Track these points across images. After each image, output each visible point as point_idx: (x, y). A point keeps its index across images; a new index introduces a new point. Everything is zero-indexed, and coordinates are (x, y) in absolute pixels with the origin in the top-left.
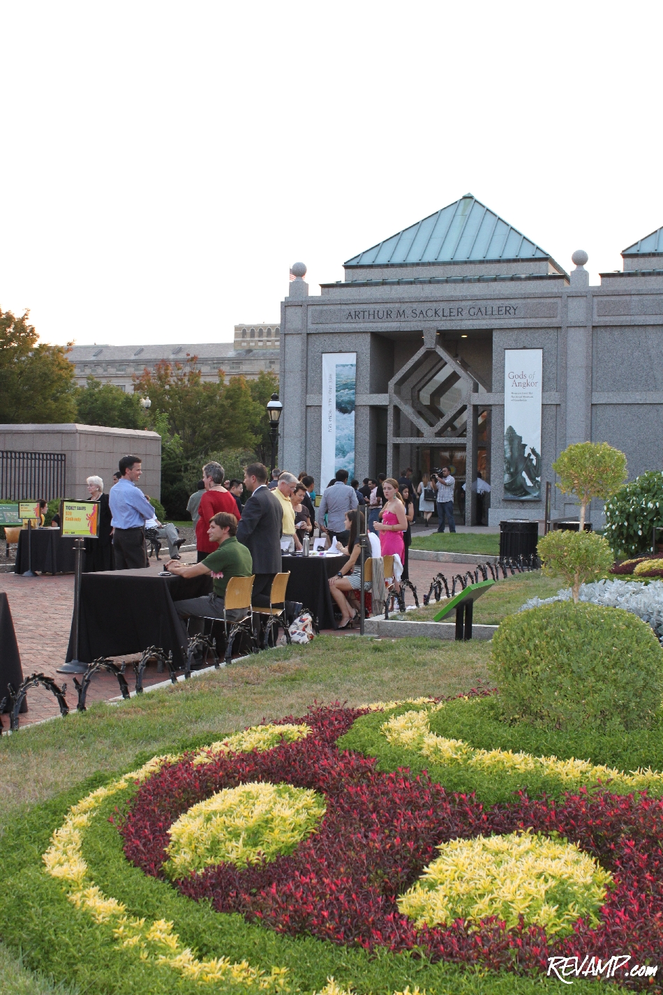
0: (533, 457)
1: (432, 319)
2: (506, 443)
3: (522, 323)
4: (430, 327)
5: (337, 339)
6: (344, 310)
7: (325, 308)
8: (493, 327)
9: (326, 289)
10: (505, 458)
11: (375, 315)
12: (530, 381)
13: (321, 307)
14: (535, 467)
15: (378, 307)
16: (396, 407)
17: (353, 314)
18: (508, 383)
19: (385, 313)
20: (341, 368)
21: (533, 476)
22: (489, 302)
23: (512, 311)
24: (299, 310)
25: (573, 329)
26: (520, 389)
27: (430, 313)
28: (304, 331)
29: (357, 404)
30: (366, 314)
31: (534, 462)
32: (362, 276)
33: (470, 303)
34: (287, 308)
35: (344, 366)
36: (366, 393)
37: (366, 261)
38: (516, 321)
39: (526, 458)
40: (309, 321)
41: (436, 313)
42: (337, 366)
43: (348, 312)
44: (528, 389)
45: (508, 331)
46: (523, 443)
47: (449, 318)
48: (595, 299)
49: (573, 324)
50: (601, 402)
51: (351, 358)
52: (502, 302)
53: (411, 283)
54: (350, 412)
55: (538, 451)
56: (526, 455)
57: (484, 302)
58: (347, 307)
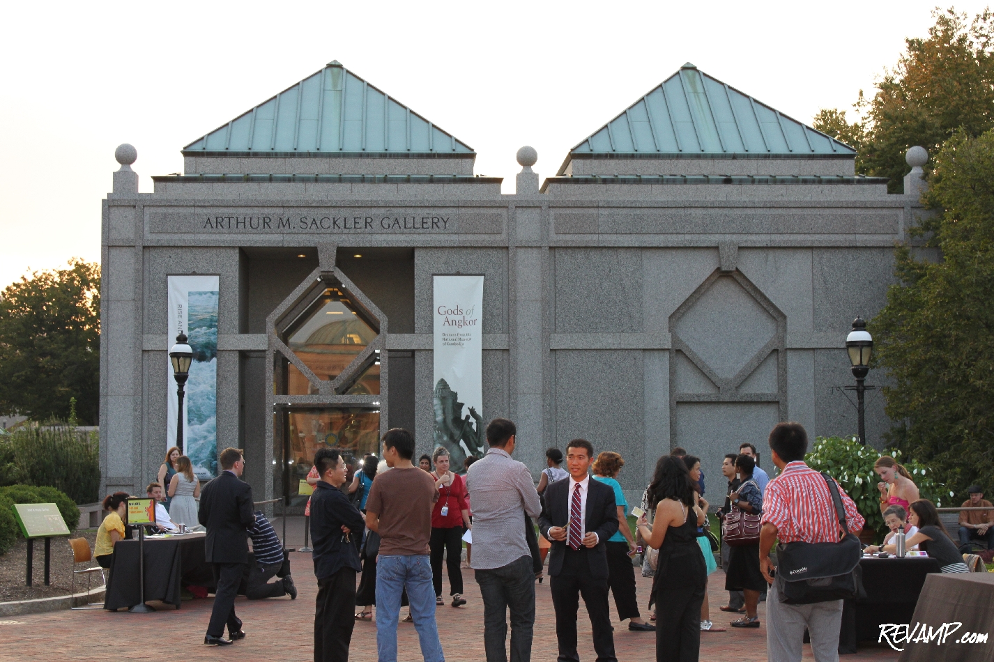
0: (472, 420)
1: (329, 231)
2: (436, 401)
3: (455, 239)
4: (328, 242)
5: (188, 256)
6: (199, 215)
7: (171, 210)
8: (415, 245)
9: (162, 184)
10: (435, 422)
11: (246, 224)
12: (468, 318)
13: (164, 210)
14: (476, 434)
15: (249, 211)
16: (278, 354)
17: (213, 220)
18: (438, 320)
19: (261, 221)
20: (197, 297)
21: (474, 446)
22: (410, 211)
23: (441, 224)
24: (130, 213)
25: (523, 250)
26: (455, 329)
27: (326, 223)
28: (140, 243)
29: (219, 347)
30: (233, 222)
31: (474, 427)
32: (209, 167)
33: (383, 211)
34: (112, 210)
35: (200, 294)
36: (233, 333)
37: (216, 145)
38: (446, 237)
39: (464, 421)
40: (147, 229)
41: (334, 223)
42: (190, 294)
43: (205, 219)
44: (465, 330)
45: (435, 250)
46: (459, 401)
47: (352, 231)
48: (552, 212)
49: (524, 244)
50: (563, 347)
51: (212, 283)
52: (427, 211)
53: (289, 180)
54: (209, 360)
55: (479, 412)
56: (463, 418)
57: (402, 210)
58: (205, 211)
